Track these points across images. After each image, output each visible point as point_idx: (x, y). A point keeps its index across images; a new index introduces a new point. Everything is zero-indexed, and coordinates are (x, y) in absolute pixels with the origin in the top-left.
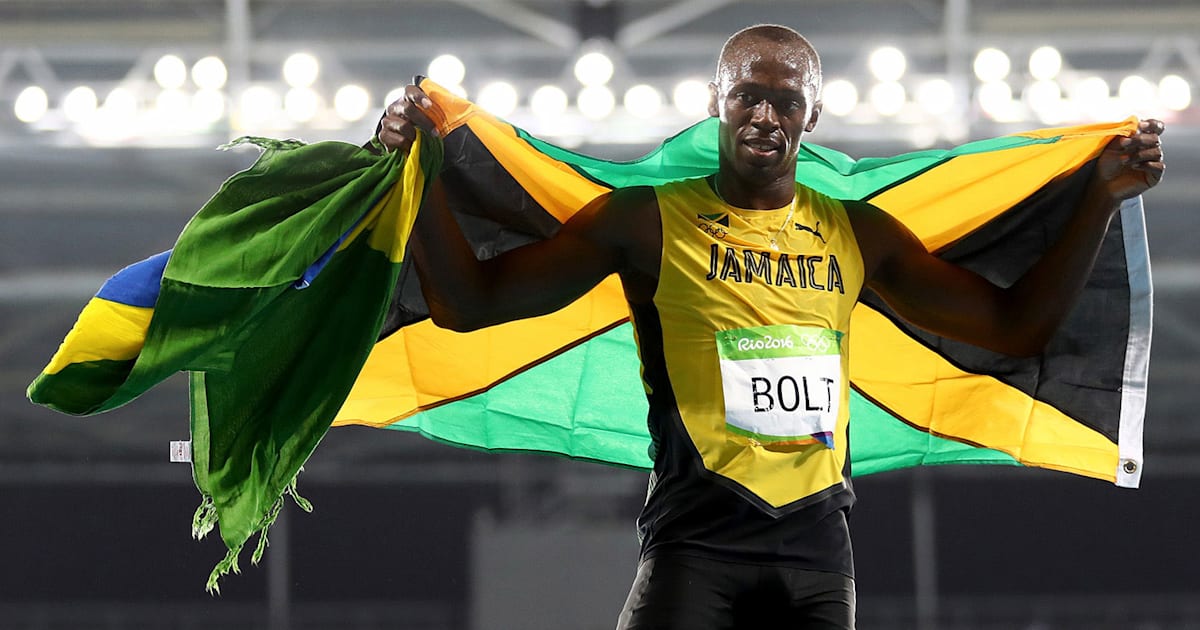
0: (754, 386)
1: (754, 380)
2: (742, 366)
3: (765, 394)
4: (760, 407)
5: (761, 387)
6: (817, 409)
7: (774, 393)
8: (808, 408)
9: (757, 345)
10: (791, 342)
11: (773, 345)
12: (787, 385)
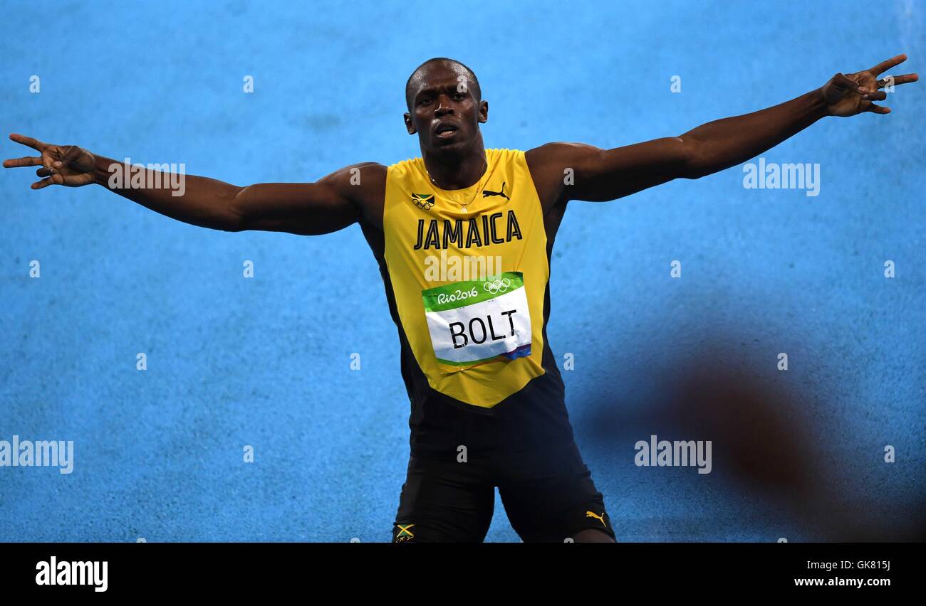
0: (452, 330)
1: (451, 325)
2: (441, 316)
3: (461, 334)
4: (458, 344)
5: (457, 329)
6: (500, 337)
7: (467, 332)
8: (494, 338)
9: (451, 298)
10: (476, 292)
11: (462, 297)
12: (477, 325)
